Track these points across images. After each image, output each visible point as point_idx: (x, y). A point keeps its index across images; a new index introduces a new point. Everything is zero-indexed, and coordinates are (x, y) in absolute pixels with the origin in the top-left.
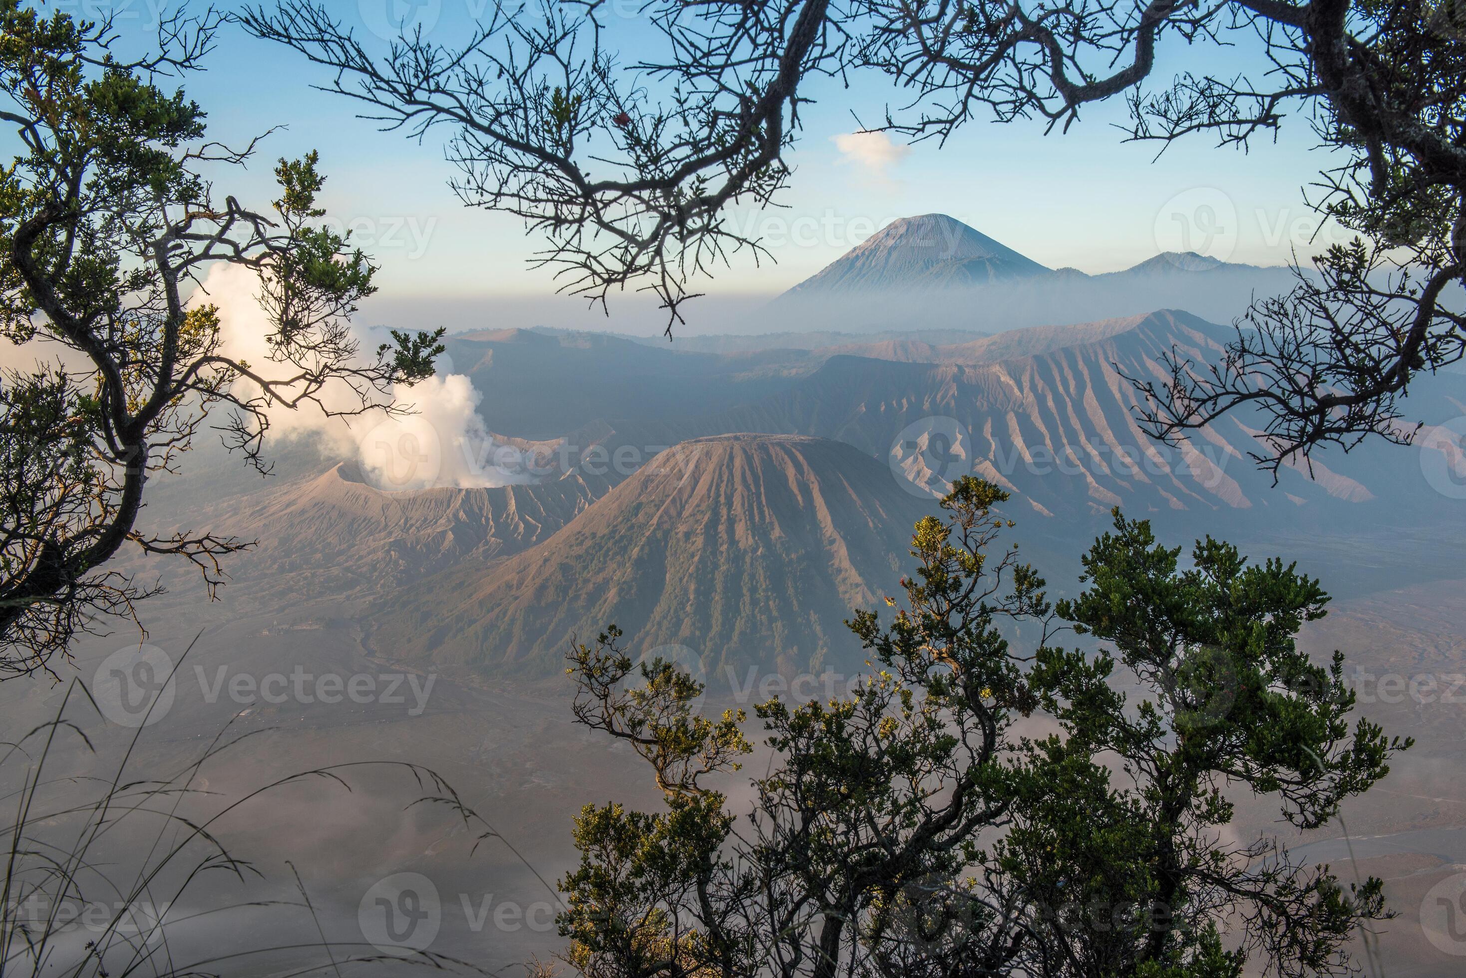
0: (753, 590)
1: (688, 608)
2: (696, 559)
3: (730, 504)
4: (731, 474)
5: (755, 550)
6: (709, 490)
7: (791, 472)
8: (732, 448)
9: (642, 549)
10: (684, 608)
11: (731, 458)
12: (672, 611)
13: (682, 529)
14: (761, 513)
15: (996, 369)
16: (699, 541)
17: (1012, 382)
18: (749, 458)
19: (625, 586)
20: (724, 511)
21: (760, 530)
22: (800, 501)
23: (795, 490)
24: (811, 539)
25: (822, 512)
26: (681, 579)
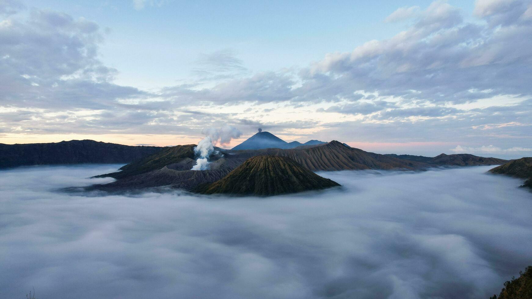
2: (263, 179)
4: (268, 162)
5: (276, 177)
6: (263, 165)
7: (281, 162)
9: (250, 177)
13: (258, 173)
14: (276, 170)
16: (263, 176)
17: (307, 153)
20: (267, 170)
21: (276, 174)
22: (283, 167)
23: (282, 166)
24: (287, 176)
25: (289, 171)
26: (260, 183)
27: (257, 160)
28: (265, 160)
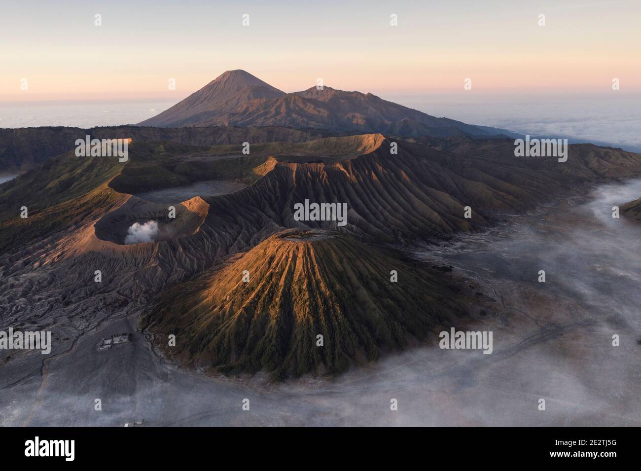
0: (337, 317)
1: (312, 331)
2: (308, 303)
3: (314, 273)
4: (311, 259)
5: (331, 297)
6: (303, 267)
7: (333, 254)
8: (307, 245)
9: (281, 299)
10: (310, 331)
11: (309, 250)
12: (306, 333)
14: (328, 277)
15: (338, 165)
16: (306, 294)
17: (345, 171)
18: (315, 250)
19: (278, 319)
21: (330, 286)
22: (340, 268)
23: (338, 263)
24: (349, 287)
25: (351, 273)
26: (304, 315)
27: (288, 253)
28: (304, 254)
